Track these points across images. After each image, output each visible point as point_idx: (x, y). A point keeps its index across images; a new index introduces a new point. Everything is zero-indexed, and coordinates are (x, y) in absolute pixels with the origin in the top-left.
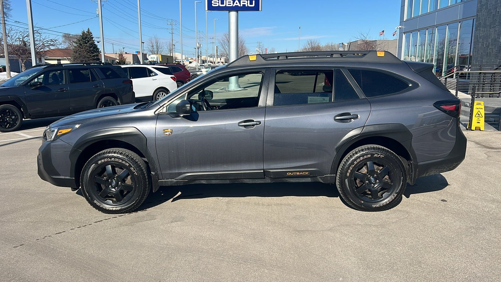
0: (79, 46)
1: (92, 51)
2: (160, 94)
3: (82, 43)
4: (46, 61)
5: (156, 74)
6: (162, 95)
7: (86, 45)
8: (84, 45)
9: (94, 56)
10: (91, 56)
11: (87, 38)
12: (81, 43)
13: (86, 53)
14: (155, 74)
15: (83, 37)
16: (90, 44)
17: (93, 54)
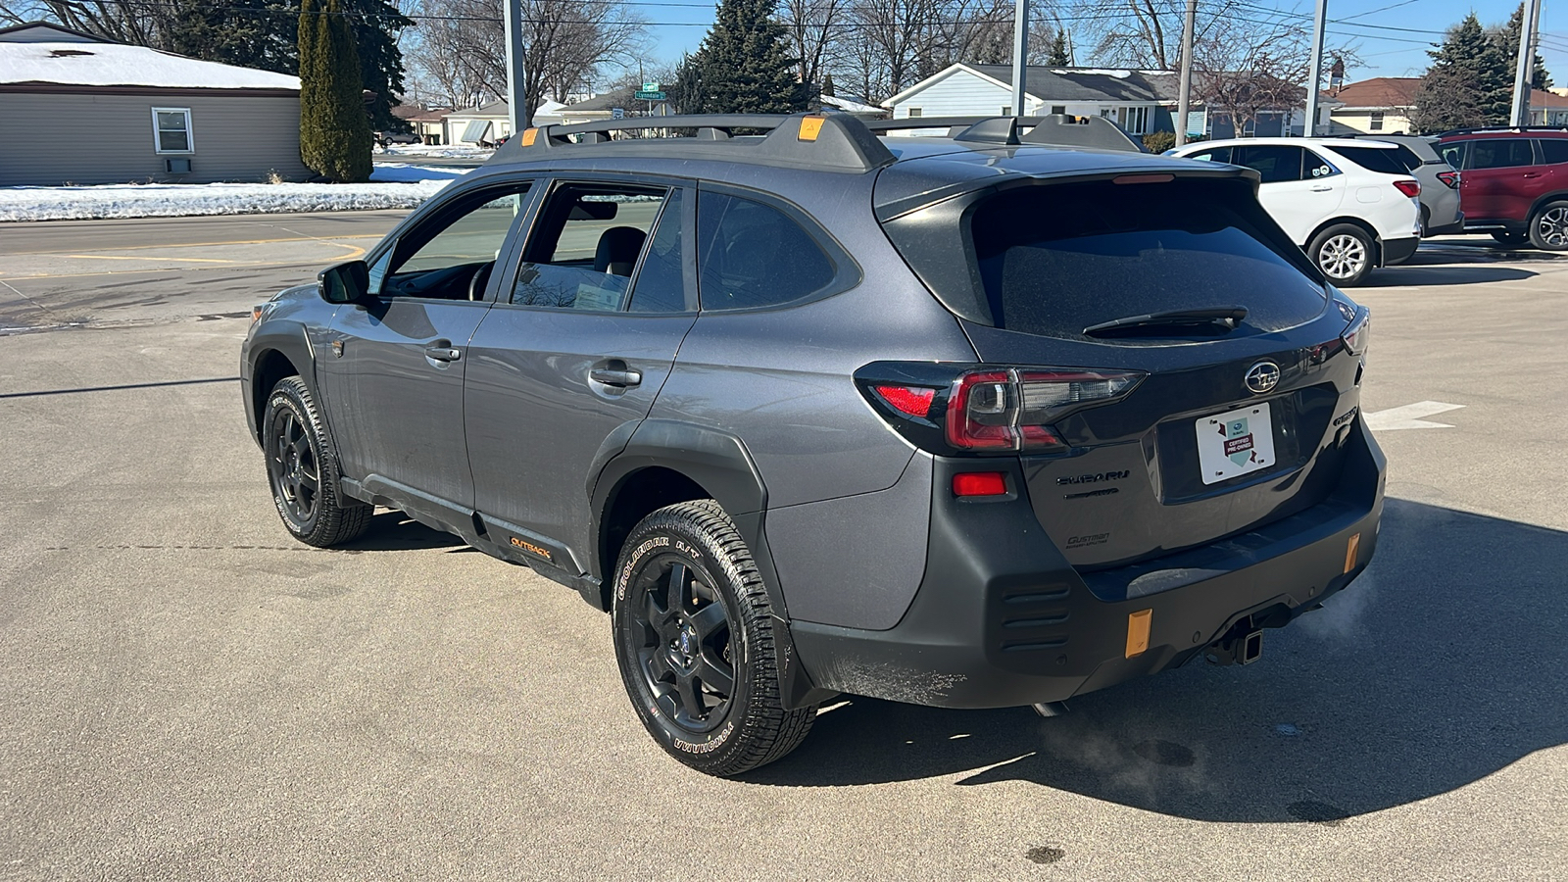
0: (1445, 67)
1: (1487, 82)
2: (1337, 243)
3: (1458, 56)
4: (1334, 118)
5: (1334, 171)
6: (1345, 246)
7: (1468, 62)
8: (1464, 62)
9: (1491, 100)
10: (1480, 98)
11: (1478, 38)
12: (1455, 57)
13: (1463, 90)
14: (1331, 171)
15: (1464, 37)
16: (1483, 58)
17: (1488, 94)
